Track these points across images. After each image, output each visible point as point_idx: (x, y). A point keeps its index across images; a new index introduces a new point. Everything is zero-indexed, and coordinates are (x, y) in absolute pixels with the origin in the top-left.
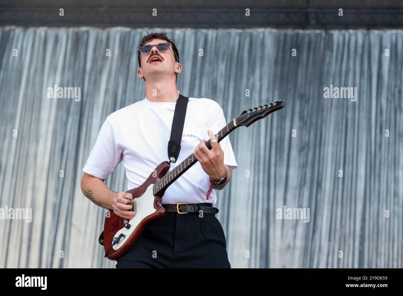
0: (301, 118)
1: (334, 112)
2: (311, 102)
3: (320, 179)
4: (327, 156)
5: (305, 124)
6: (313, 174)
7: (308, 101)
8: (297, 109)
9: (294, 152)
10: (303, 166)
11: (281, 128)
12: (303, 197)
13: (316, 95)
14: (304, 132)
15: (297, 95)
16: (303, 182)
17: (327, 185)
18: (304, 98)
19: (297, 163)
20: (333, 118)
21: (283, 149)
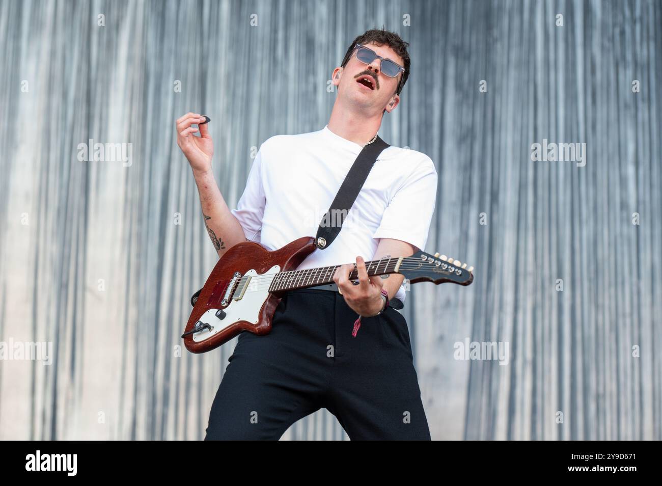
0: (459, 86)
1: (513, 73)
2: (474, 59)
3: (495, 187)
4: (506, 148)
5: (466, 96)
6: (482, 179)
7: (468, 57)
8: (451, 71)
9: (450, 145)
10: (467, 168)
11: (426, 106)
12: (468, 219)
13: (482, 46)
14: (465, 110)
15: (449, 48)
16: (466, 195)
17: (508, 197)
18: (462, 53)
19: (455, 163)
20: (512, 85)
21: (432, 141)
